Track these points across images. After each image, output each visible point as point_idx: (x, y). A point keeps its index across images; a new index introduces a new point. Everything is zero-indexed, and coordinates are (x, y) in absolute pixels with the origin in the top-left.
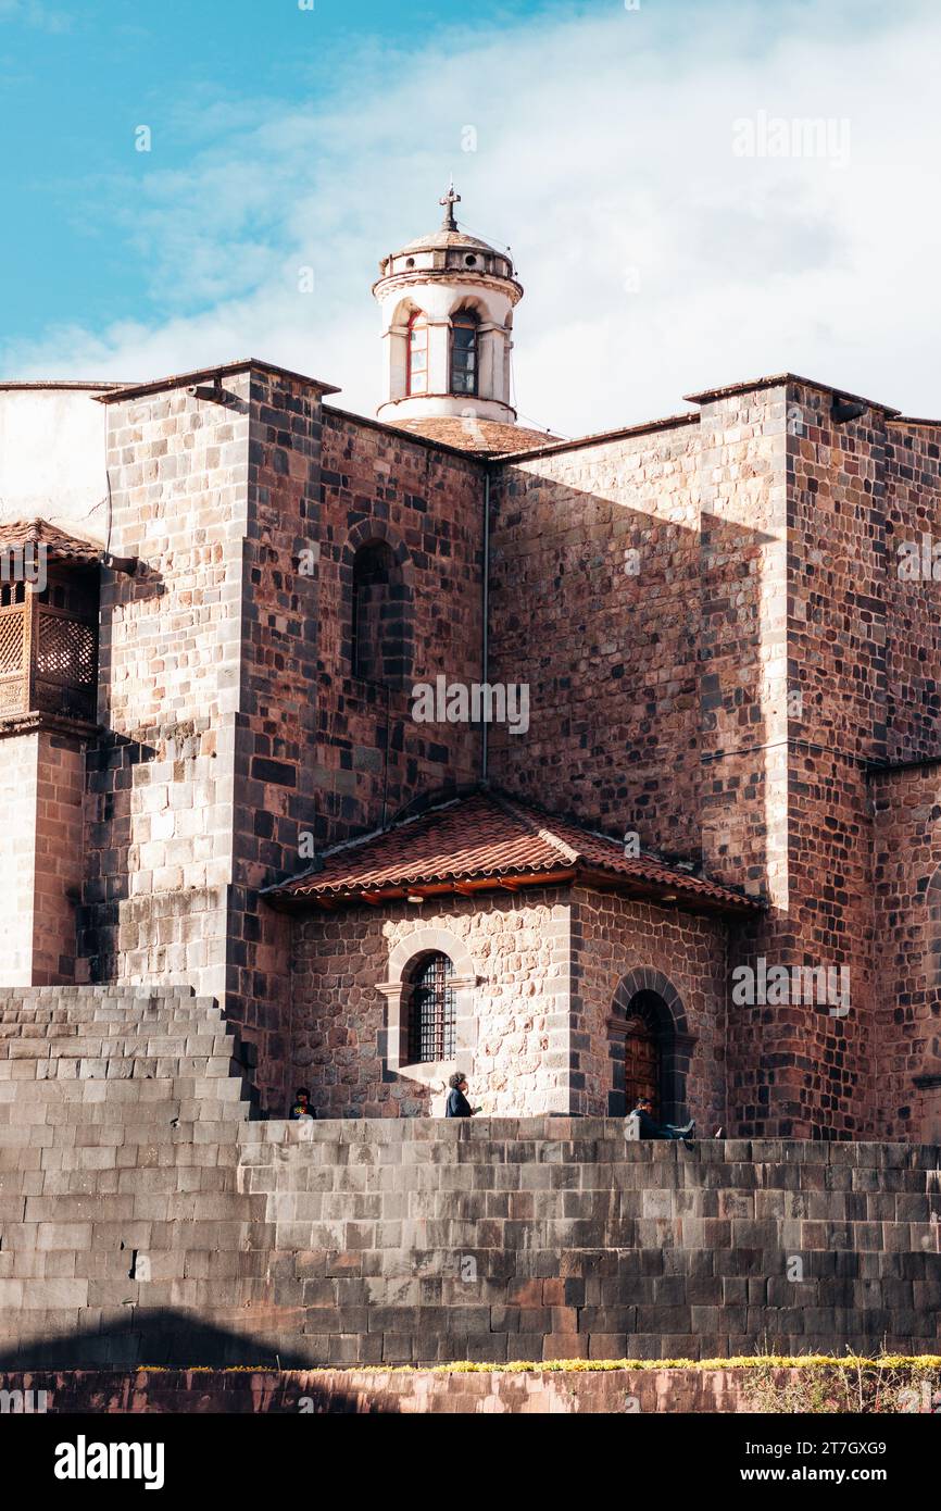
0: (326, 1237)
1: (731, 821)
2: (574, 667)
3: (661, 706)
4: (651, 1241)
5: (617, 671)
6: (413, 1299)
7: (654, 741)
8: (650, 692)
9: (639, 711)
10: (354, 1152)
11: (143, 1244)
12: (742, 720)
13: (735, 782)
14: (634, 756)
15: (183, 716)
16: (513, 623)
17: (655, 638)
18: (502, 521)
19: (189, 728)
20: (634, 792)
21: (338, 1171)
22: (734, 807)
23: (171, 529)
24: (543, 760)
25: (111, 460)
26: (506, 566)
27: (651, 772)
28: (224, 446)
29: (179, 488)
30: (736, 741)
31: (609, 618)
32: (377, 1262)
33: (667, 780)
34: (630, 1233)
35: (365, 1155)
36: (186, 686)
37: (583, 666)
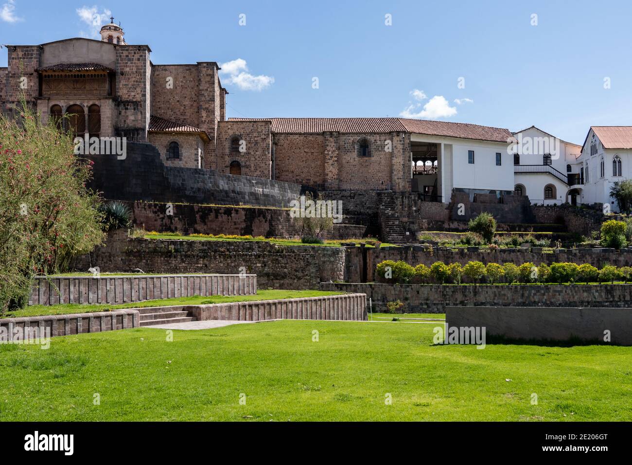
0: (178, 185)
1: (205, 127)
2: (170, 99)
3: (187, 108)
4: (221, 187)
5: (178, 101)
6: (192, 194)
7: (185, 112)
8: (185, 105)
9: (183, 108)
10: (181, 172)
11: (150, 183)
12: (206, 112)
13: (205, 121)
14: (181, 115)
15: (134, 100)
16: (158, 91)
17: (185, 97)
18: (155, 75)
19: (136, 102)
20: (181, 120)
21: (179, 175)
22: (205, 125)
23: (130, 69)
24: (164, 113)
25: (117, 56)
26: (156, 82)
27: (185, 117)
28: (141, 58)
29: (132, 63)
30: (206, 115)
31: (177, 93)
32: (186, 188)
33: (188, 119)
34: (218, 187)
35: (182, 173)
36: (135, 96)
37: (172, 100)
